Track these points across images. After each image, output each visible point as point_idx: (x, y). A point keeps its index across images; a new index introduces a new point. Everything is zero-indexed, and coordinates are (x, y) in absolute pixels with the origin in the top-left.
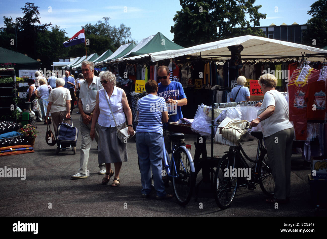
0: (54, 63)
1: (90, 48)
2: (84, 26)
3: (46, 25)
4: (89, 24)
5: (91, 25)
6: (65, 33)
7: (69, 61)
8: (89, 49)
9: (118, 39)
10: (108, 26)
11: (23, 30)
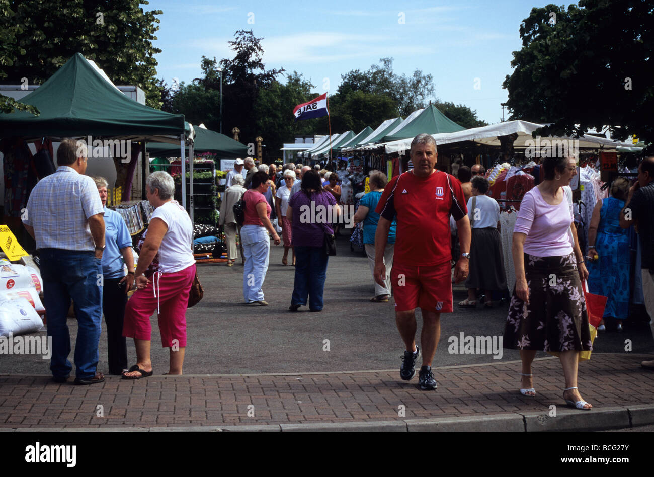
0: (285, 144)
1: (354, 117)
2: (346, 75)
3: (274, 72)
4: (356, 71)
5: (359, 72)
6: (312, 85)
7: (313, 141)
8: (352, 119)
9: (411, 98)
10: (391, 74)
11: (233, 82)
